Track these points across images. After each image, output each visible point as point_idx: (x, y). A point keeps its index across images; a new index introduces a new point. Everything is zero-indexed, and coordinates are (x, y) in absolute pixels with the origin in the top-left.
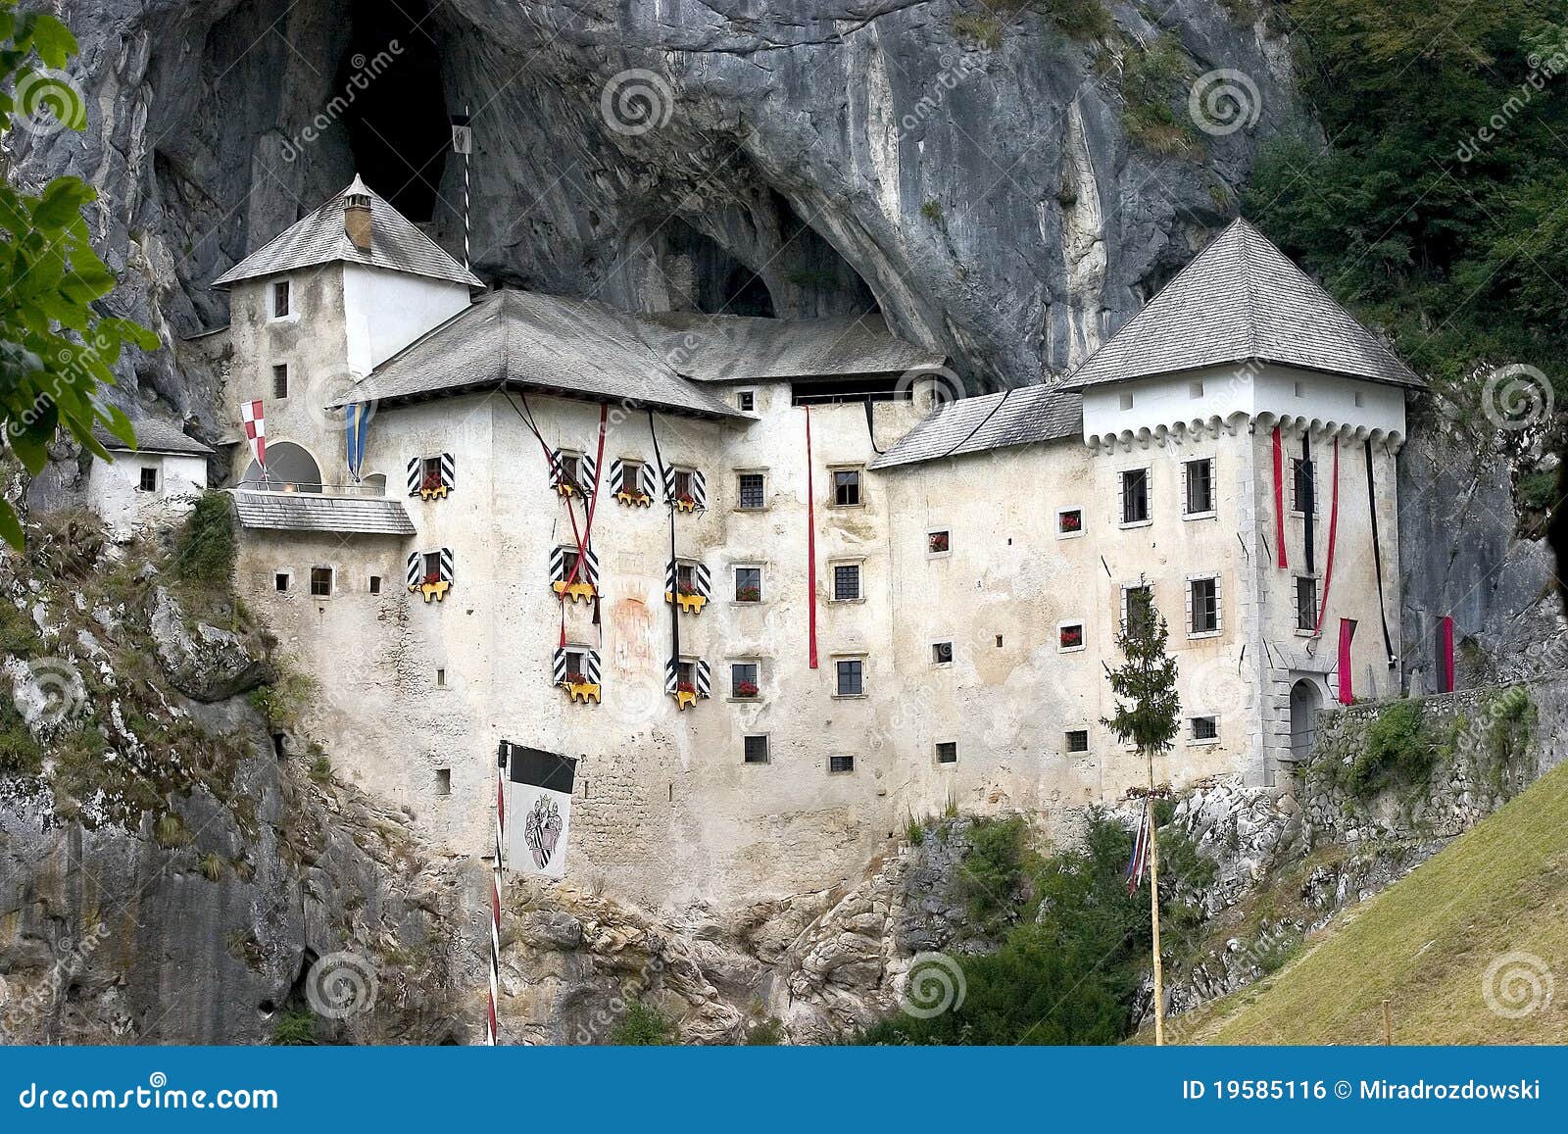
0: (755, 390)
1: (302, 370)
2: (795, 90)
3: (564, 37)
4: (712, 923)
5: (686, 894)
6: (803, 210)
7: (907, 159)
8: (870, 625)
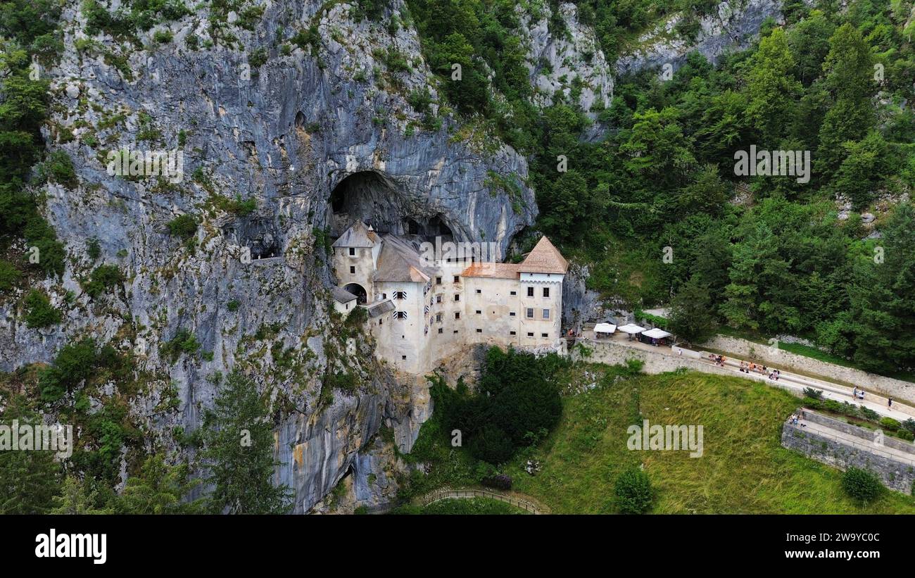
3: (415, 195)
4: (436, 366)
8: (461, 305)
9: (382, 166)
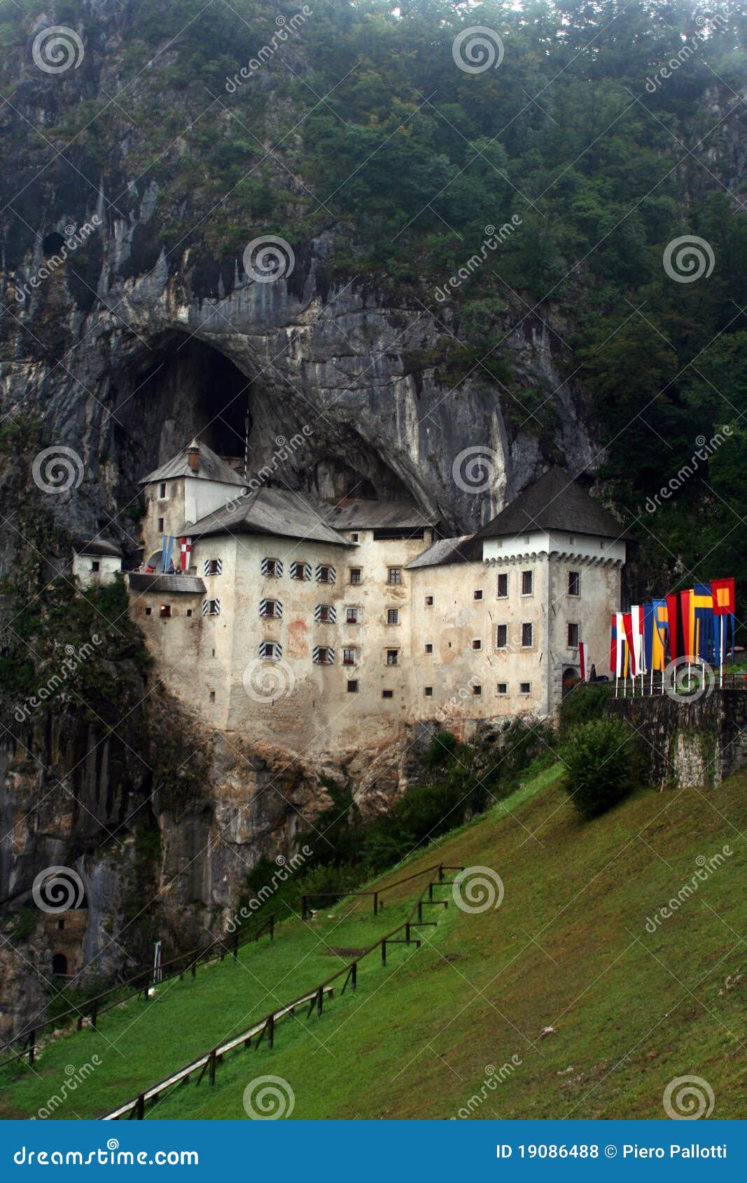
0: (359, 533)
1: (169, 520)
2: (373, 404)
3: (279, 381)
4: (330, 760)
5: (318, 749)
6: (383, 457)
7: (423, 437)
8: (402, 635)
9: (183, 313)
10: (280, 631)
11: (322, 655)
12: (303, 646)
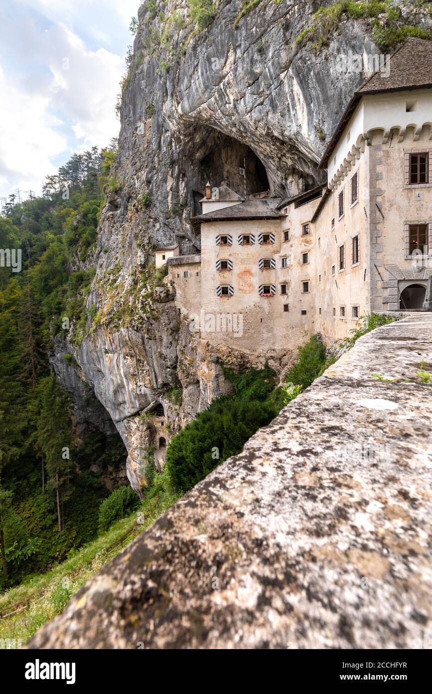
0: (287, 207)
2: (274, 106)
5: (266, 348)
7: (310, 113)
8: (310, 270)
10: (231, 278)
11: (266, 290)
12: (251, 285)
